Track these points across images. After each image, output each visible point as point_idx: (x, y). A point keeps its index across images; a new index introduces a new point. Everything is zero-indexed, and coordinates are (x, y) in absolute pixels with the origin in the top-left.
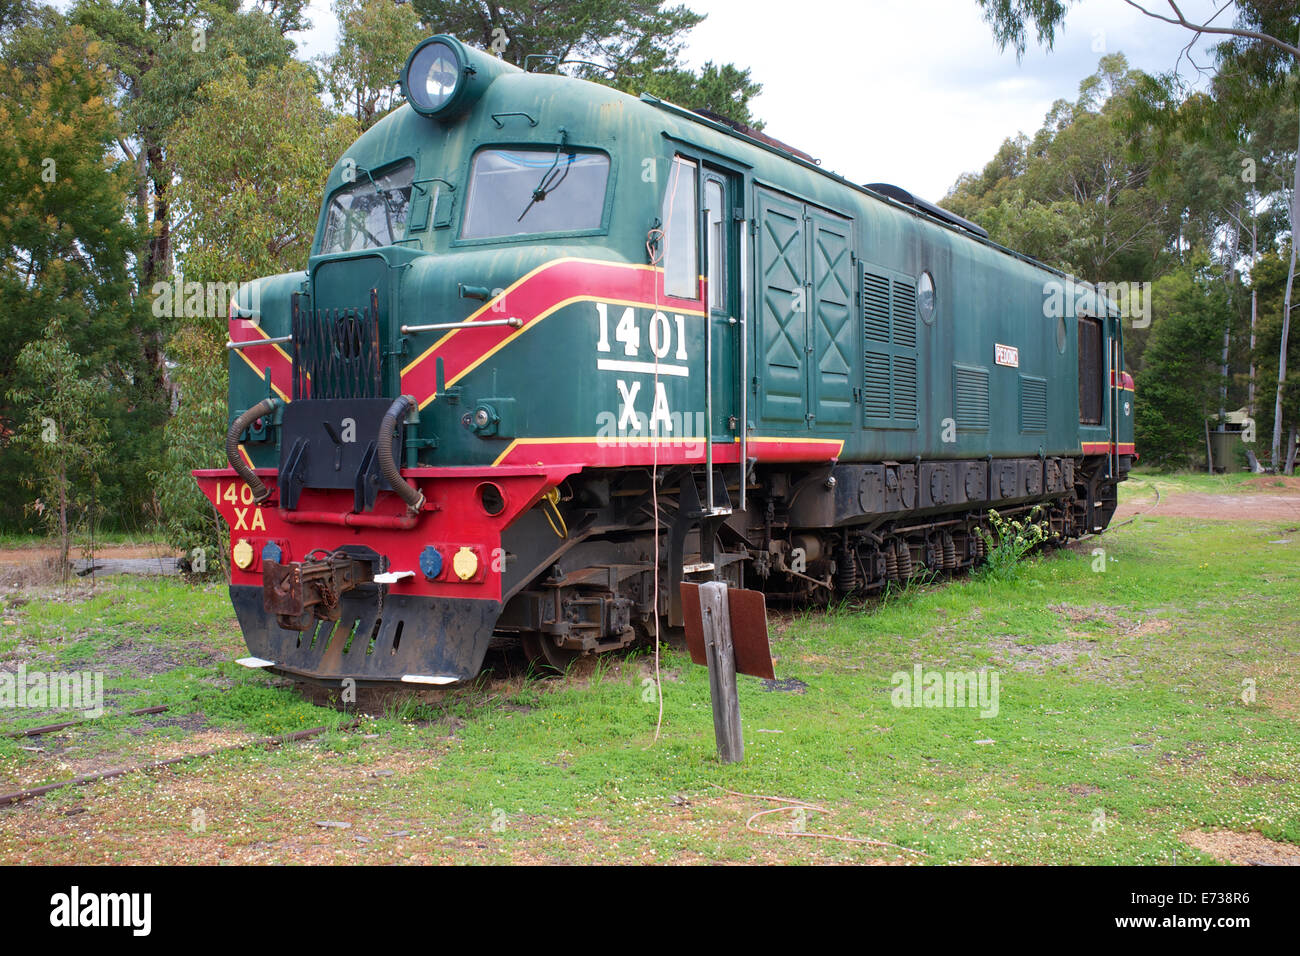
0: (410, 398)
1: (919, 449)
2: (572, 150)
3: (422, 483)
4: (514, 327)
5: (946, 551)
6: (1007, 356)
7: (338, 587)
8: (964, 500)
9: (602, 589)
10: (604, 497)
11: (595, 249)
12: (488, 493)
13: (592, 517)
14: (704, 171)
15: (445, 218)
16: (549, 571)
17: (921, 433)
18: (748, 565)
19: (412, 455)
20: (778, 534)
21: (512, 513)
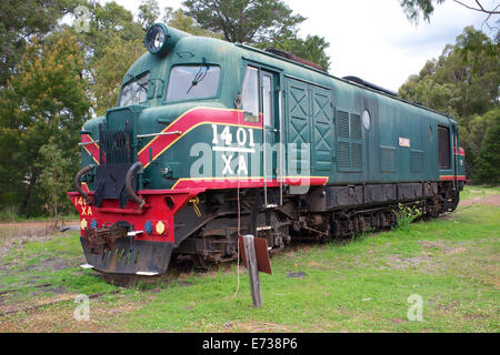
0: (139, 163)
1: (364, 179)
2: (208, 65)
3: (144, 196)
4: (178, 135)
5: (381, 220)
6: (405, 142)
7: (114, 238)
8: (385, 199)
9: (224, 237)
10: (222, 201)
11: (213, 104)
12: (168, 199)
13: (217, 209)
14: (262, 72)
15: (160, 93)
16: (200, 230)
17: (365, 174)
18: (290, 226)
19: (141, 185)
20: (303, 214)
21: (177, 207)
